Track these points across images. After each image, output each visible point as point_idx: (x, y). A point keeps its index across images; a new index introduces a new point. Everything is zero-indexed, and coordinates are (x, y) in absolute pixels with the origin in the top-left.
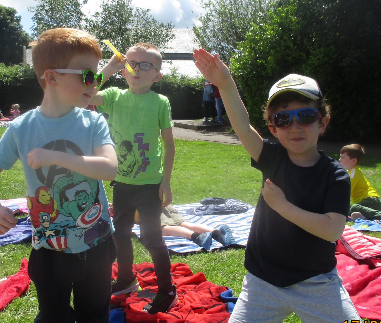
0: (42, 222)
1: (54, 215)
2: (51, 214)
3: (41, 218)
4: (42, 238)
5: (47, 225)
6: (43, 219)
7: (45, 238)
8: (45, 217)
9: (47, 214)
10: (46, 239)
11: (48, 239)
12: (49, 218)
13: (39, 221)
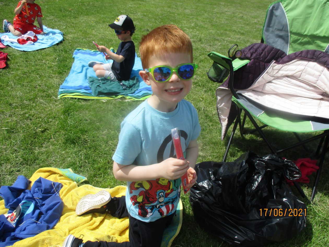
0: (159, 199)
1: (169, 191)
2: (166, 191)
3: (158, 195)
4: (154, 209)
5: (162, 200)
6: (159, 196)
7: (156, 209)
8: (161, 193)
9: (164, 191)
10: (158, 209)
11: (159, 209)
12: (164, 194)
13: (156, 198)
